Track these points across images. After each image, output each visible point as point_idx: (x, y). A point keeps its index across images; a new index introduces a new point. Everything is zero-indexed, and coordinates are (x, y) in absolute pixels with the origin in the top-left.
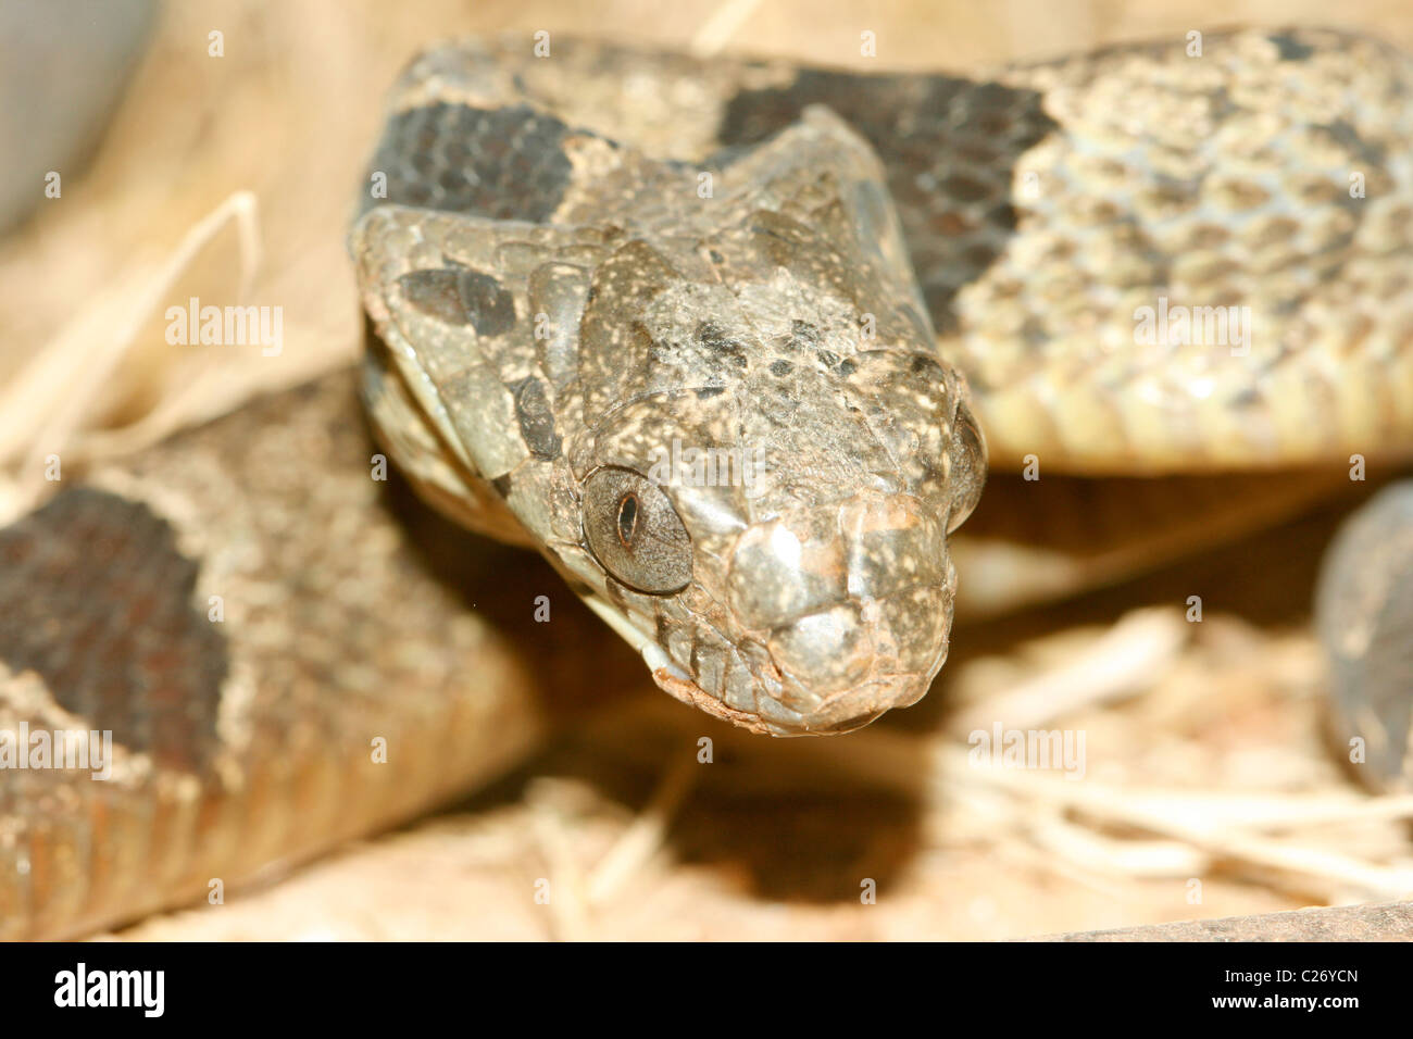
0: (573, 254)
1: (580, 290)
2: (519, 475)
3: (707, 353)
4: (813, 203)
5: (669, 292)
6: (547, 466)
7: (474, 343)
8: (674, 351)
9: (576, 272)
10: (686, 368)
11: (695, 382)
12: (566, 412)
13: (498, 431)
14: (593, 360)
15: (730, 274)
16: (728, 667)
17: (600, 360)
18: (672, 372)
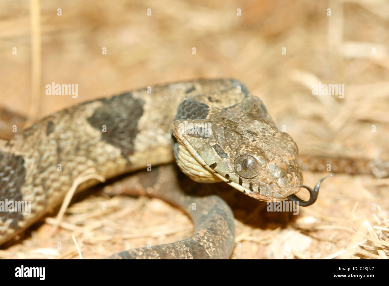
0: (218, 122)
1: (222, 128)
2: (218, 162)
3: (251, 135)
4: (255, 110)
5: (239, 126)
6: (225, 159)
7: (203, 140)
8: (245, 135)
9: (221, 125)
10: (248, 137)
11: (251, 139)
12: (226, 149)
13: (212, 155)
14: (229, 139)
15: (247, 123)
16: (267, 189)
17: (230, 139)
18: (246, 138)
